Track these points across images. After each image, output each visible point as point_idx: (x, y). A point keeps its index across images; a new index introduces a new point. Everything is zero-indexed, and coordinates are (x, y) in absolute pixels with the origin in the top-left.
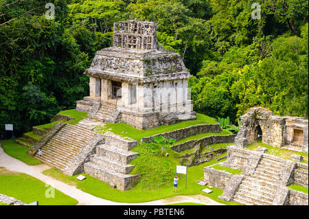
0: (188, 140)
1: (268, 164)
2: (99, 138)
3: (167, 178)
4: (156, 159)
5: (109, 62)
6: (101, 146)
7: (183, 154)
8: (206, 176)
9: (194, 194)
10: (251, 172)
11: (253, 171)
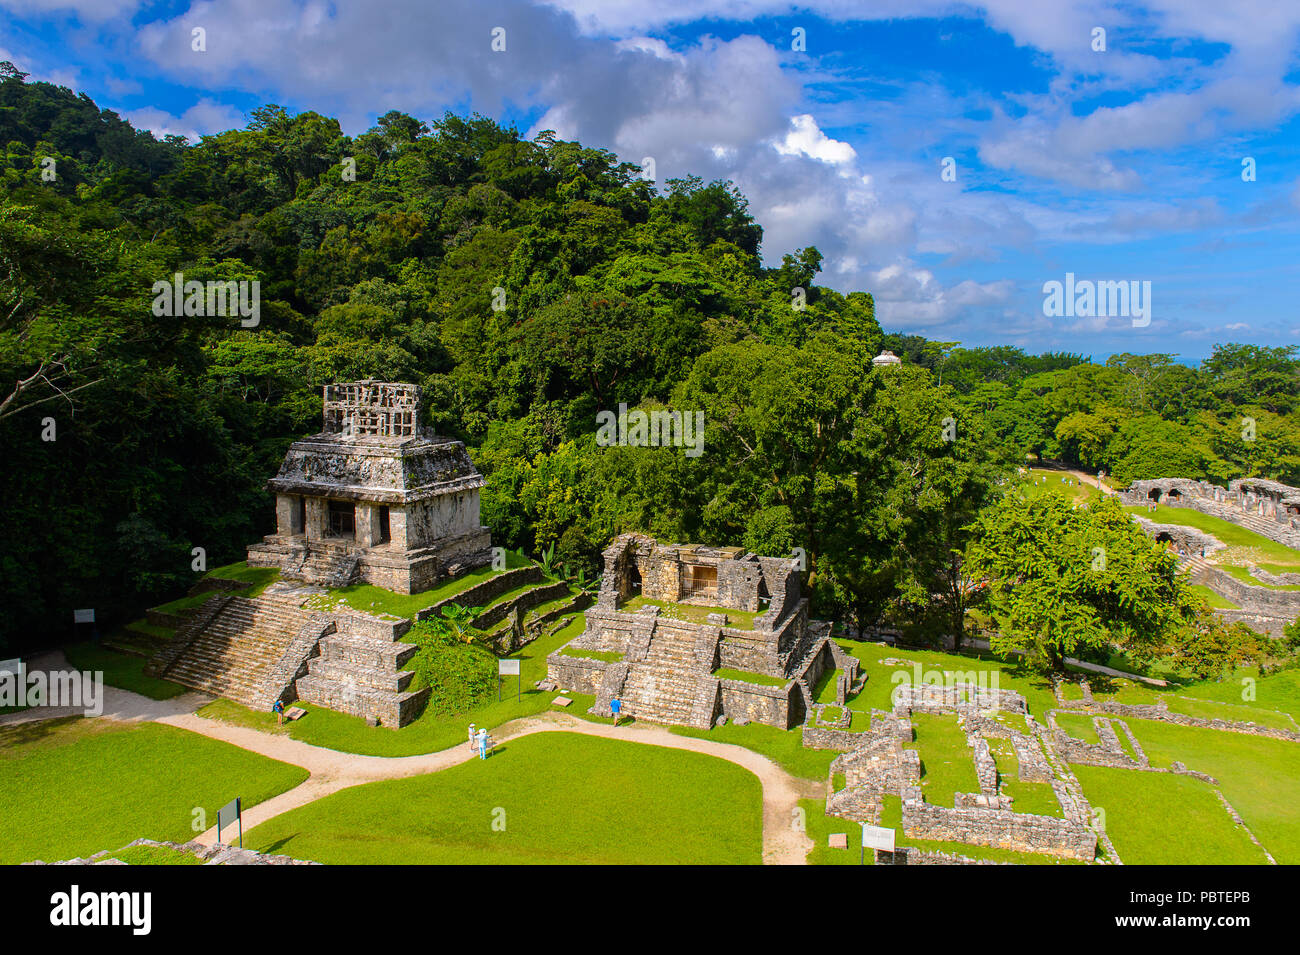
0: (495, 604)
1: (669, 636)
2: (323, 624)
3: (481, 687)
4: (451, 651)
5: (323, 464)
6: (332, 639)
7: (492, 632)
8: (552, 673)
9: (539, 713)
10: (641, 654)
11: (644, 653)
